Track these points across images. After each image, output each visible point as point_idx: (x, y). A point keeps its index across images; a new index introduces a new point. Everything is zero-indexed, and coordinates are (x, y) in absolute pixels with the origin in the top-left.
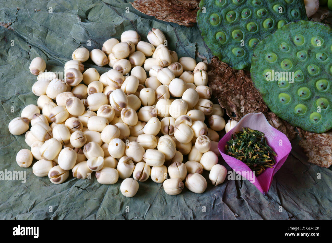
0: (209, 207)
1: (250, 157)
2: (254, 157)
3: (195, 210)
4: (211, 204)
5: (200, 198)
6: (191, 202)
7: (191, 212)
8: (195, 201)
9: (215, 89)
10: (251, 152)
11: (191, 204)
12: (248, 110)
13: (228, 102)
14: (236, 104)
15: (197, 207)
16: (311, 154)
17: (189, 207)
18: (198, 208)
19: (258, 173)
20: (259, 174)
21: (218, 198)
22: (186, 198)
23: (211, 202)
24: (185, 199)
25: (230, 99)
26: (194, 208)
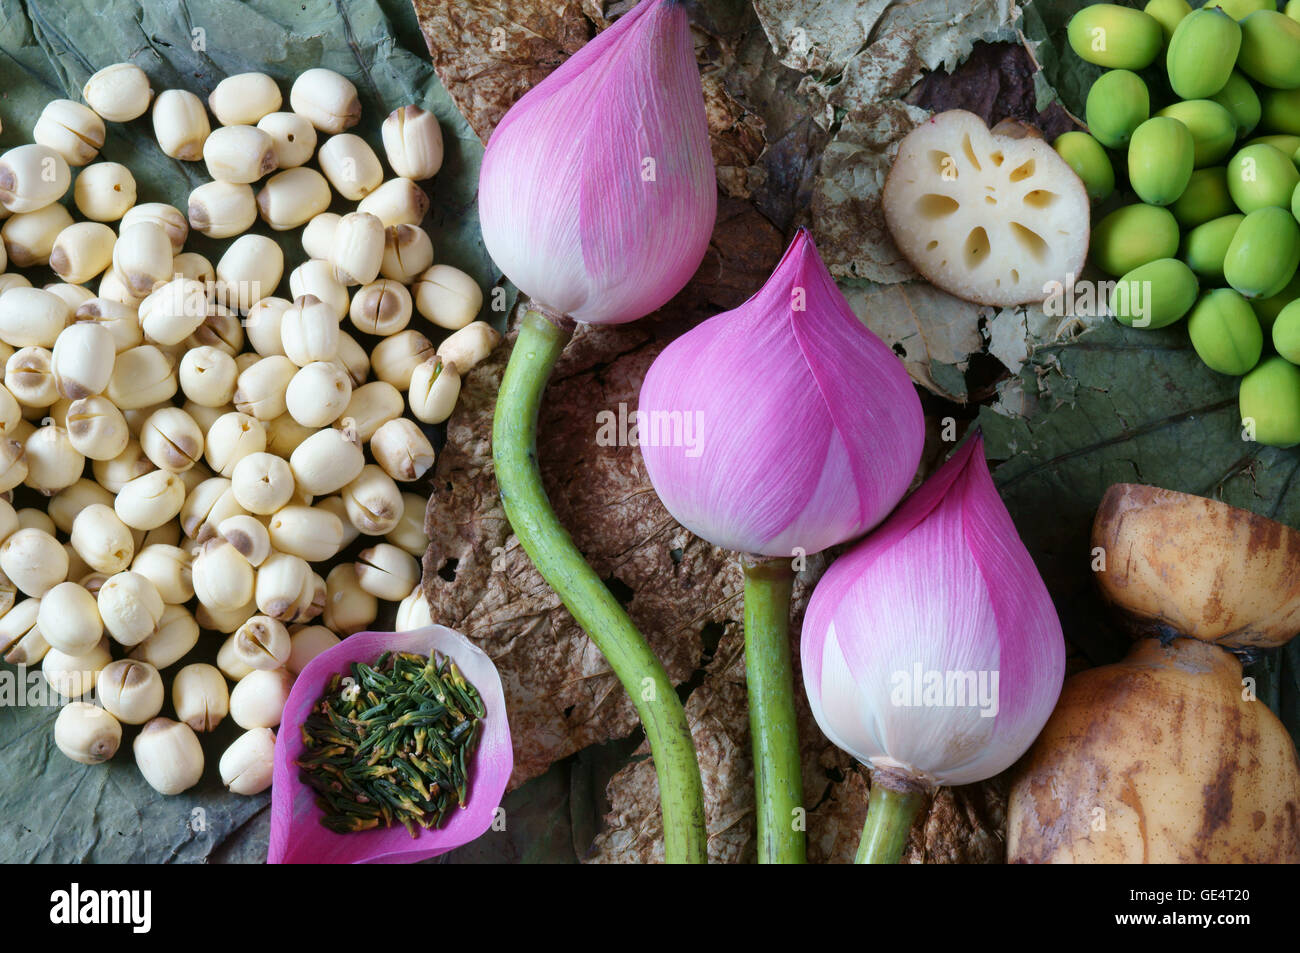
0: (160, 851)
1: (371, 763)
2: (381, 770)
3: (107, 843)
4: (169, 847)
5: (151, 808)
6: (118, 806)
7: (87, 843)
8: (127, 811)
9: (462, 445)
10: (383, 751)
11: (113, 812)
12: (520, 573)
13: (468, 515)
14: (490, 535)
15: (120, 834)
16: (620, 840)
17: (97, 819)
18: (123, 839)
19: (356, 824)
20: (355, 828)
21: (204, 839)
22: (114, 783)
23: (172, 840)
24: (108, 787)
25: (483, 506)
26: (111, 833)
